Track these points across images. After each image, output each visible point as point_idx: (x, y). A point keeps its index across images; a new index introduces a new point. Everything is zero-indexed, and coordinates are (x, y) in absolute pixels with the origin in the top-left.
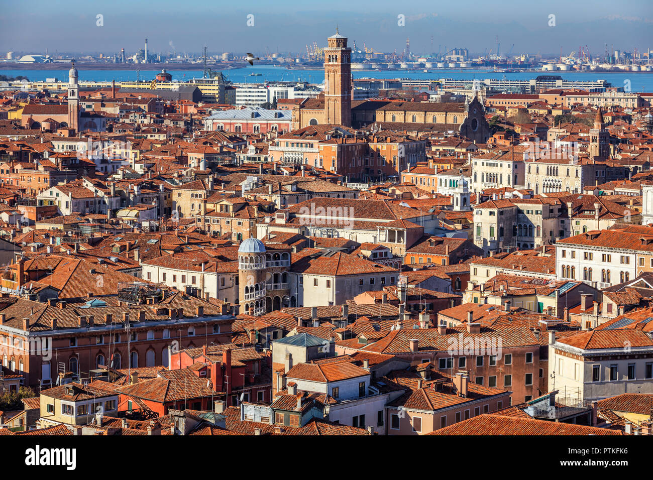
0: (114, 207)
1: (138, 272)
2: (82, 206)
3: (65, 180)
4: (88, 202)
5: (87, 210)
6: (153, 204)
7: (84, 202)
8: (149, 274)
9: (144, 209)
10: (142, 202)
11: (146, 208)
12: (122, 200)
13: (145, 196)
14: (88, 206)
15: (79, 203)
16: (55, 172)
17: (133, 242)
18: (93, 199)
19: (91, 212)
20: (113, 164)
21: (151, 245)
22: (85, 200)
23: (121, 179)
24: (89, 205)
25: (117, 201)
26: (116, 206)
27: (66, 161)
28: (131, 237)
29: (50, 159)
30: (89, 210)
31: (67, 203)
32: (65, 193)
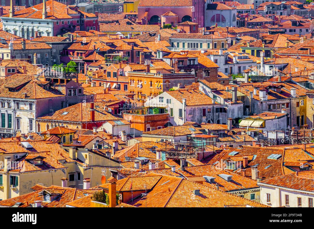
0: (236, 116)
1: (256, 193)
2: (198, 114)
3: (179, 85)
4: (204, 110)
5: (204, 119)
6: (283, 112)
7: (201, 109)
8: (268, 196)
9: (271, 118)
10: (270, 110)
11: (274, 117)
12: (246, 107)
13: (273, 103)
14: (204, 115)
15: (194, 110)
16: (169, 75)
17: (250, 158)
18: (211, 106)
19: (209, 122)
20: (240, 65)
21: (272, 161)
22: (201, 107)
23: (246, 82)
24: (207, 113)
25: (239, 109)
26: (238, 114)
27: (182, 61)
28: (249, 152)
29: (164, 60)
30: (206, 119)
31: (181, 110)
32: (178, 99)
